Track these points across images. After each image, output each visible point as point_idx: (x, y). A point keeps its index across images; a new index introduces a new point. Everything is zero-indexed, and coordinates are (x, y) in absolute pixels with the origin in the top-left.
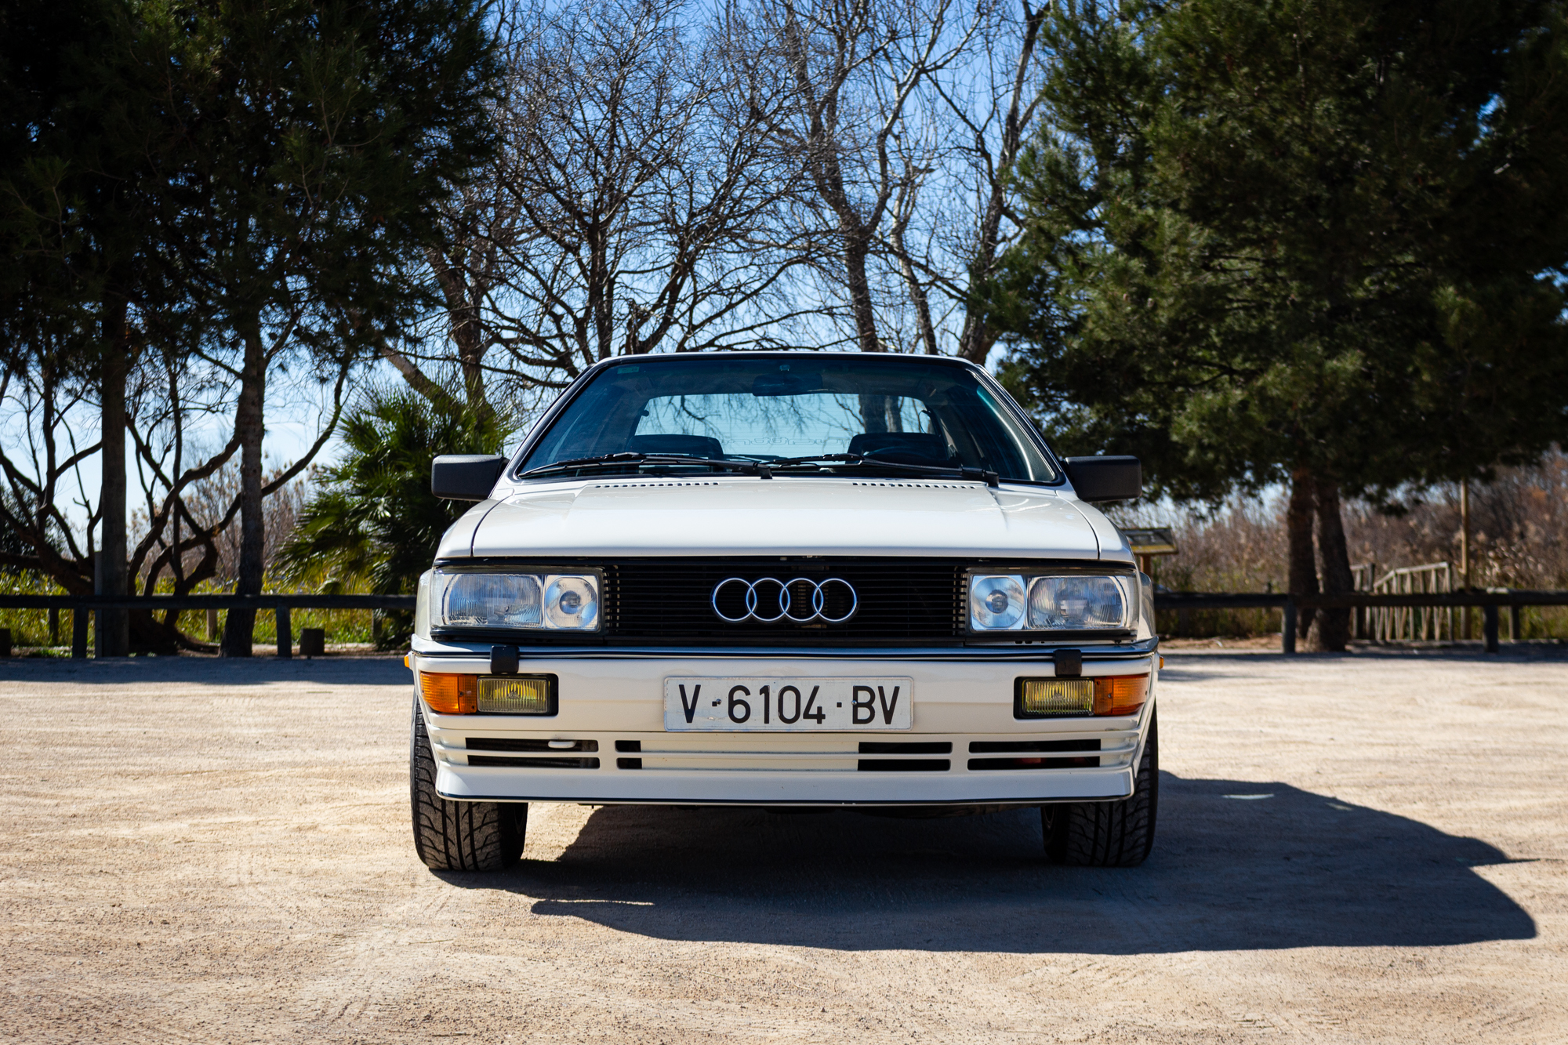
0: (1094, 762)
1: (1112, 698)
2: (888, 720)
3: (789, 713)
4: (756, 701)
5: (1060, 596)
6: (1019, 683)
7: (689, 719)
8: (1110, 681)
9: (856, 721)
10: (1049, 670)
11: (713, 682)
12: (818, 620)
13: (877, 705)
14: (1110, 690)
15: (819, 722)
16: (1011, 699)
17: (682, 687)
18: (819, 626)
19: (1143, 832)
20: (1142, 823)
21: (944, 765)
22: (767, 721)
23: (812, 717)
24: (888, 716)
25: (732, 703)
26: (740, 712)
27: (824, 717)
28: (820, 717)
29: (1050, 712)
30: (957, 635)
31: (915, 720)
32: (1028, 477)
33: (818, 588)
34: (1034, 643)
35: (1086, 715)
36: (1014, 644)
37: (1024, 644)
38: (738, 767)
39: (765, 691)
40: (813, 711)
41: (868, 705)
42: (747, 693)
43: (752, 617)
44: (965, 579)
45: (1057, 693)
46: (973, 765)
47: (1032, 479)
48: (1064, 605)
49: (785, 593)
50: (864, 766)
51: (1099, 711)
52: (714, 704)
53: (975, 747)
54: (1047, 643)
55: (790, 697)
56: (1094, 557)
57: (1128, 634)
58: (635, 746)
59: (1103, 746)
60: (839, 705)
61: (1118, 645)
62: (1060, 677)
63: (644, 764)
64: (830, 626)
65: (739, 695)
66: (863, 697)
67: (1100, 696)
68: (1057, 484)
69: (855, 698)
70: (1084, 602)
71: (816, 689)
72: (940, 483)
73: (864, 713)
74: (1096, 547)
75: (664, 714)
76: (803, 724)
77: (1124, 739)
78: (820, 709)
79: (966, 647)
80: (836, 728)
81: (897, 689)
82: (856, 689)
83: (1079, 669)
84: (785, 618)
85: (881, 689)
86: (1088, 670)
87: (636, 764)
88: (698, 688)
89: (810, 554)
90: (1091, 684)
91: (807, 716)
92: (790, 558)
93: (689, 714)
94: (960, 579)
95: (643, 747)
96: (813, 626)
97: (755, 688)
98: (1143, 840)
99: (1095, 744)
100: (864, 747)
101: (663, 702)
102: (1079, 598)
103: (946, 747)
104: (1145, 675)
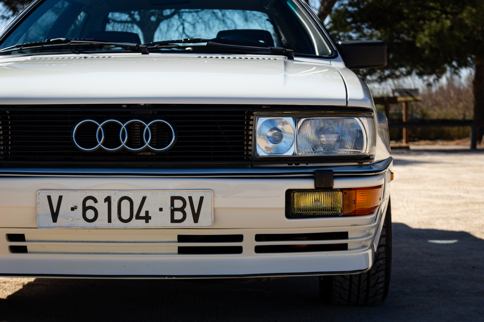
0: (344, 247)
1: (355, 203)
2: (196, 220)
3: (125, 215)
4: (102, 207)
5: (320, 131)
6: (289, 194)
7: (55, 220)
8: (354, 191)
9: (173, 220)
10: (310, 184)
11: (72, 194)
12: (147, 149)
13: (188, 209)
14: (354, 198)
15: (147, 222)
16: (284, 205)
17: (49, 198)
18: (150, 153)
19: (381, 285)
20: (380, 280)
21: (239, 250)
22: (110, 221)
23: (142, 218)
24: (196, 218)
25: (85, 209)
26: (90, 214)
27: (150, 218)
28: (147, 218)
29: (312, 213)
30: (248, 160)
31: (215, 220)
32: (315, 53)
33: (147, 126)
34: (301, 165)
35: (337, 216)
36: (287, 165)
37: (294, 165)
38: (94, 251)
39: (108, 200)
40: (143, 214)
41: (182, 210)
42: (96, 201)
43: (100, 148)
44: (252, 120)
45: (317, 201)
46: (259, 250)
47: (317, 54)
48: (324, 138)
49: (124, 130)
50: (182, 251)
51: (346, 212)
52: (73, 209)
53: (259, 238)
54: (310, 165)
55: (125, 204)
56: (344, 104)
57: (368, 158)
58: (21, 237)
59: (350, 236)
60: (161, 210)
61: (360, 166)
62: (317, 189)
63: (29, 249)
64: (158, 153)
65: (90, 203)
66: (178, 204)
67: (347, 202)
68: (332, 57)
69: (172, 204)
70: (336, 135)
71: (144, 199)
72: (255, 56)
73: (178, 215)
74: (345, 97)
75: (37, 216)
76: (135, 222)
77: (365, 231)
78: (147, 212)
79: (253, 168)
80: (159, 225)
81: (202, 199)
82: (173, 199)
83: (332, 183)
84: (124, 148)
85: (190, 198)
86: (338, 184)
87: (23, 250)
88: (60, 198)
89: (142, 103)
90: (340, 194)
91: (138, 217)
92: (129, 106)
93: (55, 216)
94: (249, 120)
95: (27, 238)
96: (146, 154)
97: (101, 198)
98: (382, 290)
99: (344, 235)
100: (181, 238)
101: (36, 208)
102: (333, 133)
103: (239, 238)
104: (379, 187)
